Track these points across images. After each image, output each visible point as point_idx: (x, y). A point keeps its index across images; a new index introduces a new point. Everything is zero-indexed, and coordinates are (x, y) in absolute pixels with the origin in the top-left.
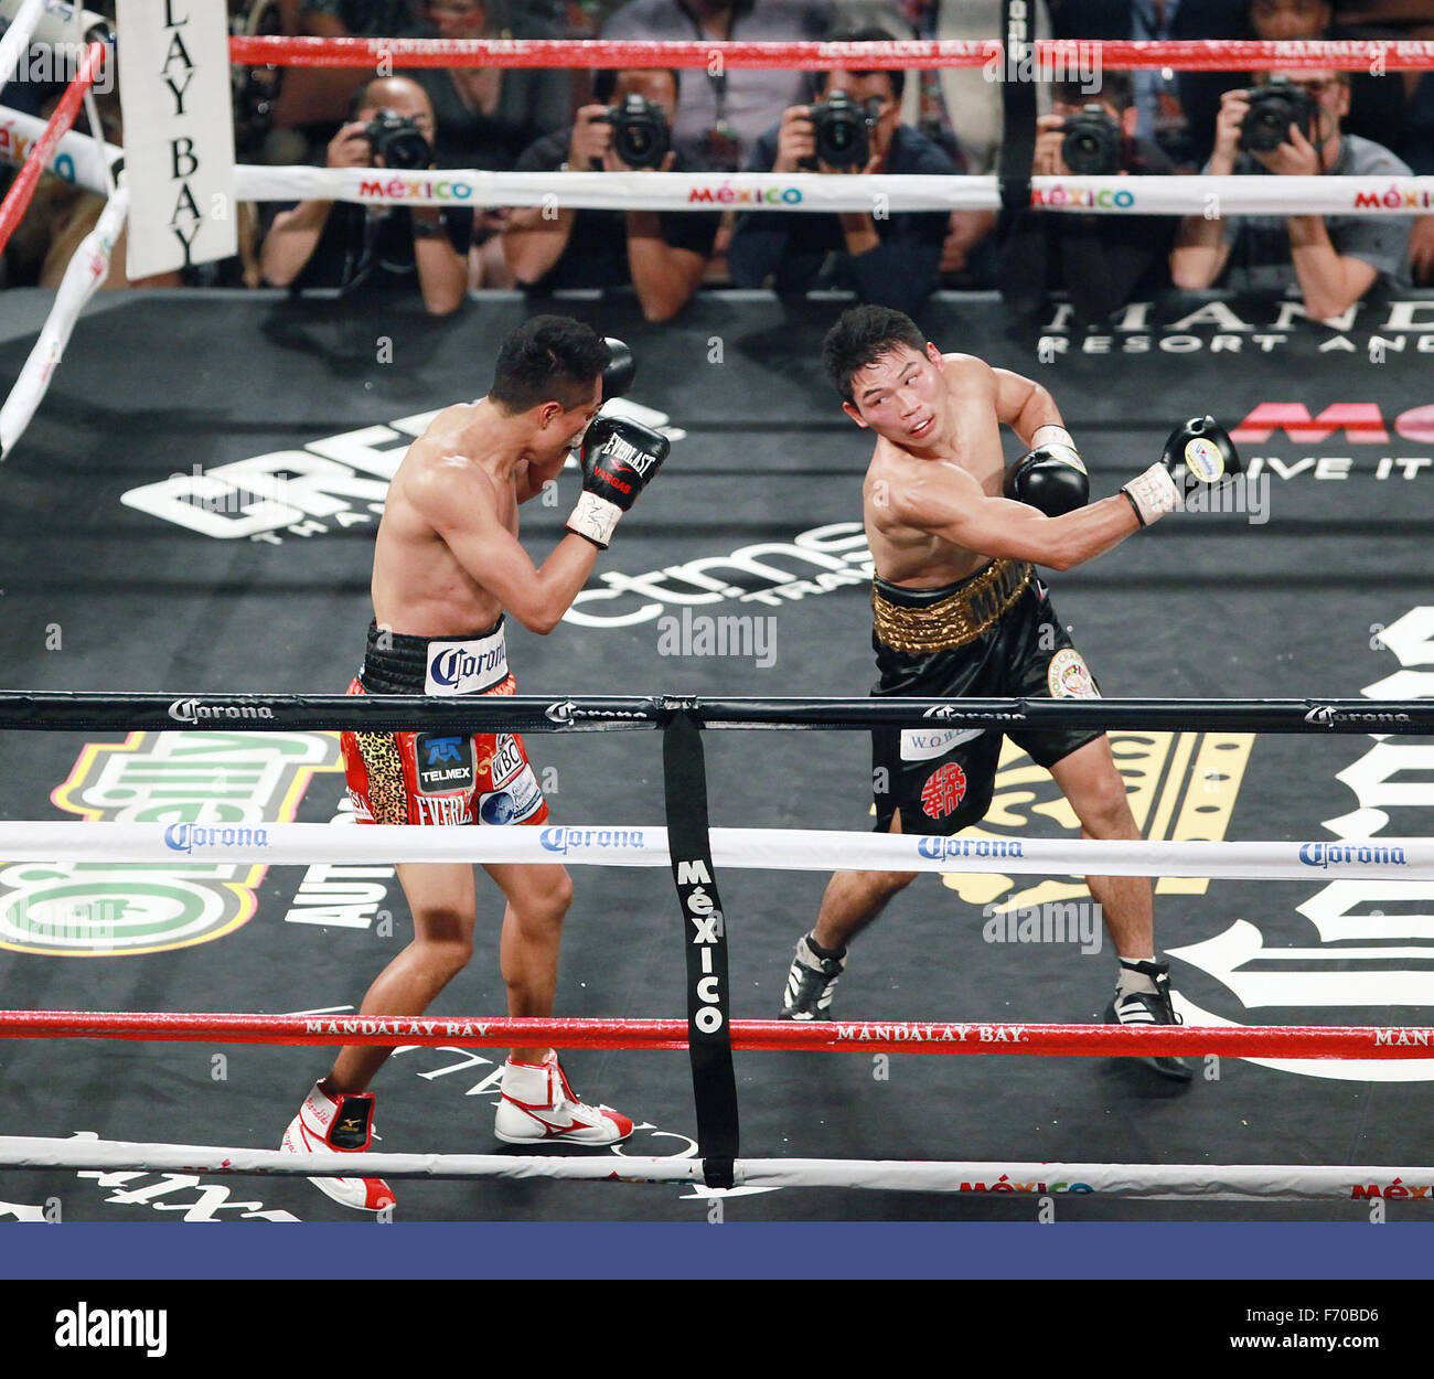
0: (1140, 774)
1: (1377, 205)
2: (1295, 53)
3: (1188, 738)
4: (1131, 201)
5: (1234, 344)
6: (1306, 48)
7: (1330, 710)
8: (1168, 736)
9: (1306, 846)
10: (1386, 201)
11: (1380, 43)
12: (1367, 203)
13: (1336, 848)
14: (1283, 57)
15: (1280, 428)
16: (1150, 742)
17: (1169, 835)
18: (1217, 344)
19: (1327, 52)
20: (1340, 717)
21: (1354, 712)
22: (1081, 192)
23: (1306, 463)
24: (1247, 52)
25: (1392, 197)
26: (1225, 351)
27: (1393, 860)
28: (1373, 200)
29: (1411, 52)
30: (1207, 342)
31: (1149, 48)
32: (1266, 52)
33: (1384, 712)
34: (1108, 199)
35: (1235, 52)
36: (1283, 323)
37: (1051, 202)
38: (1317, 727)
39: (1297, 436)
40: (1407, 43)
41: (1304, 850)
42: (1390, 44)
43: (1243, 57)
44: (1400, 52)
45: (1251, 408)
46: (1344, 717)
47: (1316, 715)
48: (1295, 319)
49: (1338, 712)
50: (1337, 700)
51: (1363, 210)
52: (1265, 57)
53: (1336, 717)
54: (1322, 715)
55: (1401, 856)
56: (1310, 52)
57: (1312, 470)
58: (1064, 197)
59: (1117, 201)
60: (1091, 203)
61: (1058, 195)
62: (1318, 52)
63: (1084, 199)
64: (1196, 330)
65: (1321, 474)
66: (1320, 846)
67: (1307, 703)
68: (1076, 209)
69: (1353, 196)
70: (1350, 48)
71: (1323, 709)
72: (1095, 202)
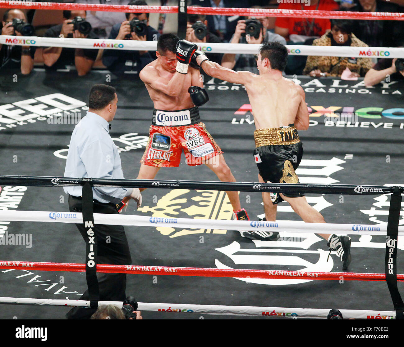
0: (209, 202)
2: (255, 12)
3: (222, 192)
4: (211, 49)
5: (237, 88)
6: (258, 10)
9: (252, 222)
11: (278, 10)
13: (260, 223)
14: (252, 13)
15: (248, 111)
16: (212, 193)
17: (216, 218)
18: (233, 88)
19: (264, 12)
20: (262, 188)
24: (243, 11)
26: (235, 90)
27: (275, 226)
30: (230, 87)
31: (217, 9)
32: (248, 11)
33: (274, 186)
34: (205, 49)
35: (239, 11)
38: (256, 190)
40: (285, 10)
43: (242, 12)
44: (283, 12)
45: (241, 106)
47: (256, 187)
49: (261, 186)
52: (247, 13)
53: (261, 188)
54: (257, 187)
55: (277, 225)
56: (259, 12)
59: (207, 49)
62: (261, 12)
64: (227, 84)
66: (256, 222)
67: (254, 184)
70: (270, 11)
71: (257, 185)
72: (202, 49)
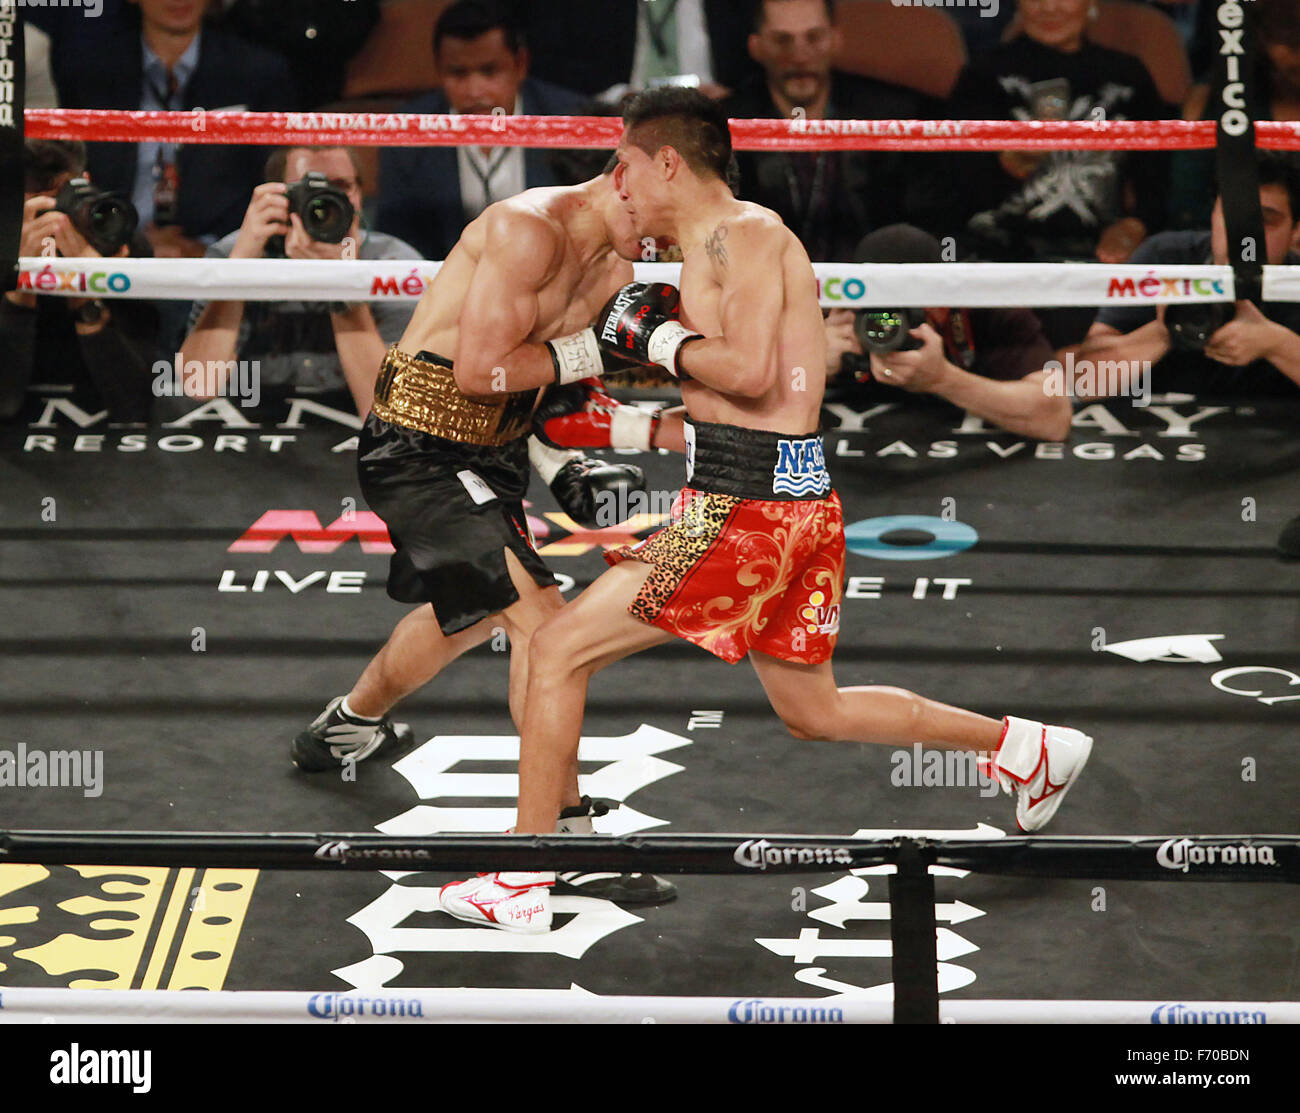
0: (133, 917)
1: (397, 292)
2: (308, 127)
3: (186, 875)
4: (127, 285)
5: (239, 443)
6: (320, 119)
7: (343, 846)
8: (164, 872)
9: (316, 997)
10: (406, 287)
11: (400, 116)
12: (385, 290)
13: (347, 999)
14: (294, 130)
15: (289, 537)
16: (144, 881)
17: (163, 984)
18: (221, 443)
19: (342, 125)
20: (354, 854)
21: (370, 848)
22: (73, 275)
23: (317, 576)
24: (257, 123)
25: (412, 282)
26: (228, 450)
27: (410, 1012)
28: (392, 285)
29: (435, 126)
30: (210, 442)
31: (148, 118)
32: (276, 124)
33: (402, 848)
34: (102, 283)
35: (242, 124)
36: (293, 422)
37: (39, 285)
38: (329, 864)
39: (307, 547)
40: (430, 117)
41: (313, 1002)
42: (411, 116)
43: (250, 129)
44: (422, 126)
45: (257, 517)
46: (358, 854)
47: (328, 852)
48: (306, 416)
49: (352, 848)
50: (350, 835)
51: (380, 296)
52: (274, 129)
53: (350, 854)
54: (334, 851)
55: (419, 1009)
56: (324, 126)
57: (324, 582)
58: (53, 280)
59: (111, 283)
60: (83, 286)
61: (46, 277)
62: (333, 125)
63: (75, 282)
64: (197, 428)
65: (332, 588)
66: (329, 998)
67: (318, 838)
68: (67, 293)
69: (370, 282)
70: (368, 121)
71: (334, 845)
72: (87, 285)
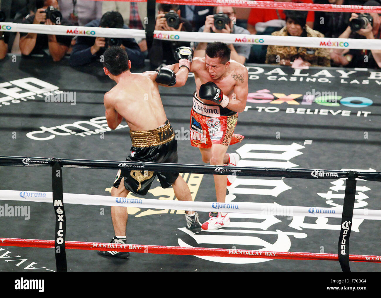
2: (221, 2)
3: (187, 175)
4: (179, 38)
6: (224, 1)
7: (221, 168)
9: (214, 203)
10: (243, 40)
11: (243, 1)
12: (238, 41)
13: (222, 204)
20: (224, 170)
21: (227, 169)
22: (166, 35)
24: (210, 2)
25: (244, 40)
27: (235, 208)
28: (240, 40)
29: (251, 3)
33: (235, 169)
34: (173, 37)
37: (158, 37)
40: (250, 1)
42: (246, 1)
44: (248, 3)
47: (217, 170)
51: (237, 42)
53: (222, 170)
54: (219, 170)
55: (237, 207)
56: (226, 2)
58: (162, 36)
59: (175, 37)
60: (169, 38)
61: (160, 35)
63: (167, 37)
66: (217, 204)
68: (165, 39)
69: (235, 39)
71: (219, 168)
